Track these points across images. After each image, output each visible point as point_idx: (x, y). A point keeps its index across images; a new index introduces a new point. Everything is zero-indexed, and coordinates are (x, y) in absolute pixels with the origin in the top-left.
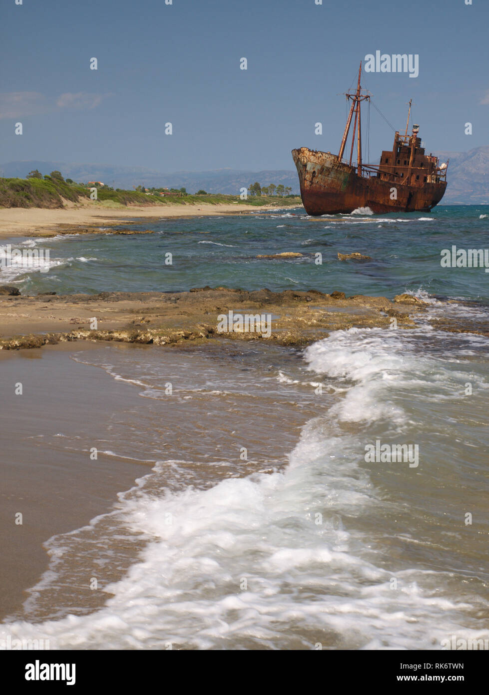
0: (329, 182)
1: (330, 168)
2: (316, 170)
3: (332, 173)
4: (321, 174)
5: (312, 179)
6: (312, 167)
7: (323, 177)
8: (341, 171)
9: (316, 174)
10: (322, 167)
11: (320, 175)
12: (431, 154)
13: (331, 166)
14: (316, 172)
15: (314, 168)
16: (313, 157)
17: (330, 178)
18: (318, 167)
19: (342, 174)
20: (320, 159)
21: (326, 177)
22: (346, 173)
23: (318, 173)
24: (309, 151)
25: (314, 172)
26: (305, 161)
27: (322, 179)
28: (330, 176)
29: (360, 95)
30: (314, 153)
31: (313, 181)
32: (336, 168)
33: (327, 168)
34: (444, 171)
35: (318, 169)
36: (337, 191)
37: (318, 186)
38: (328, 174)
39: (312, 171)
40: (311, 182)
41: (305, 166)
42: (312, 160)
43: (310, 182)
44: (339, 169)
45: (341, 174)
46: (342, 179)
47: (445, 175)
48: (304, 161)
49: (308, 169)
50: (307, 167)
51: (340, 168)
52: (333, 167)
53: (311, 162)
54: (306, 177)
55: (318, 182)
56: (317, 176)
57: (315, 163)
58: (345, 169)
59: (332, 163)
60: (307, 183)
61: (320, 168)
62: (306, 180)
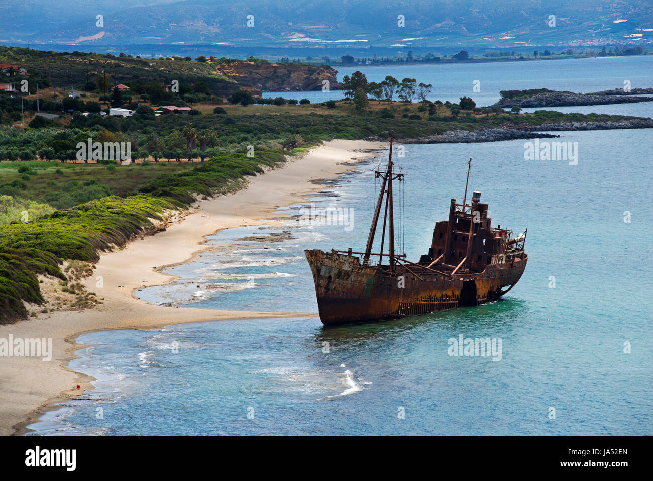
0: (349, 286)
1: (348, 272)
2: (332, 274)
3: (352, 276)
4: (338, 278)
5: (328, 285)
6: (327, 271)
7: (341, 281)
8: (363, 273)
9: (332, 279)
10: (339, 271)
11: (337, 280)
13: (350, 269)
14: (333, 276)
15: (329, 272)
16: (327, 260)
17: (350, 283)
18: (334, 271)
19: (365, 277)
20: (336, 262)
21: (345, 282)
22: (369, 275)
23: (335, 278)
24: (323, 253)
25: (330, 277)
27: (339, 284)
28: (349, 280)
30: (329, 256)
31: (329, 287)
32: (356, 271)
33: (344, 270)
35: (335, 274)
37: (335, 292)
38: (347, 278)
39: (327, 275)
40: (327, 289)
41: (319, 271)
42: (327, 264)
43: (325, 288)
45: (363, 277)
46: (365, 282)
48: (317, 266)
49: (322, 273)
50: (322, 272)
51: (362, 270)
52: (353, 270)
53: (325, 266)
54: (320, 283)
55: (335, 288)
56: (334, 281)
57: (331, 267)
58: (368, 271)
59: (350, 266)
60: (322, 290)
61: (336, 272)
62: (321, 286)
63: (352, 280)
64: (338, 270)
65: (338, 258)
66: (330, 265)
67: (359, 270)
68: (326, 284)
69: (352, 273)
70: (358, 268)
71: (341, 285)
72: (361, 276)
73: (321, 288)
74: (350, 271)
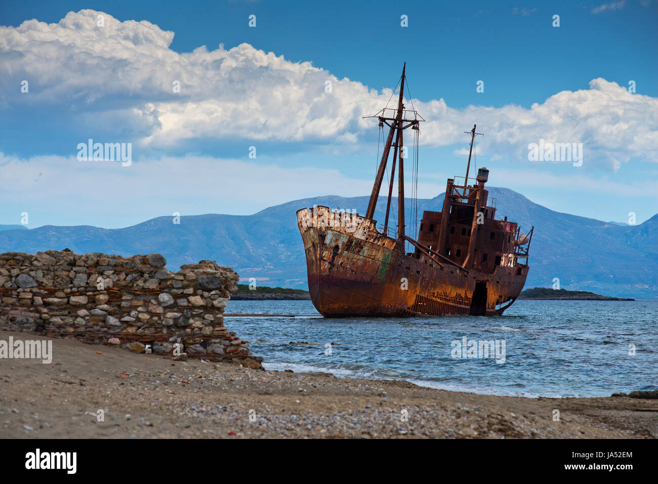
0: (360, 263)
1: (362, 241)
3: (365, 248)
4: (347, 250)
5: (333, 258)
6: (334, 239)
7: (351, 255)
8: (379, 245)
9: (340, 251)
10: (349, 239)
11: (346, 252)
12: (506, 218)
13: (363, 238)
14: (340, 246)
15: (337, 240)
17: (362, 257)
18: (343, 239)
19: (381, 251)
21: (356, 256)
22: (387, 248)
23: (343, 250)
25: (337, 247)
27: (348, 259)
28: (361, 253)
29: (403, 118)
31: (335, 262)
32: (372, 241)
33: (356, 239)
34: (525, 247)
35: (343, 243)
36: (372, 279)
37: (341, 270)
38: (359, 251)
39: (333, 244)
40: (332, 263)
41: (323, 236)
43: (329, 263)
44: (376, 242)
45: (379, 250)
46: (380, 259)
47: (527, 254)
48: (320, 229)
49: (327, 241)
50: (325, 239)
51: (378, 241)
52: (367, 239)
53: (332, 230)
54: (324, 255)
55: (342, 263)
56: (342, 253)
57: (339, 232)
58: (386, 242)
59: (365, 233)
60: (325, 266)
61: (345, 240)
62: (324, 260)
63: (365, 254)
64: (348, 237)
67: (374, 241)
68: (331, 257)
69: (366, 244)
70: (374, 237)
71: (350, 260)
72: (376, 250)
73: (323, 263)
74: (363, 240)
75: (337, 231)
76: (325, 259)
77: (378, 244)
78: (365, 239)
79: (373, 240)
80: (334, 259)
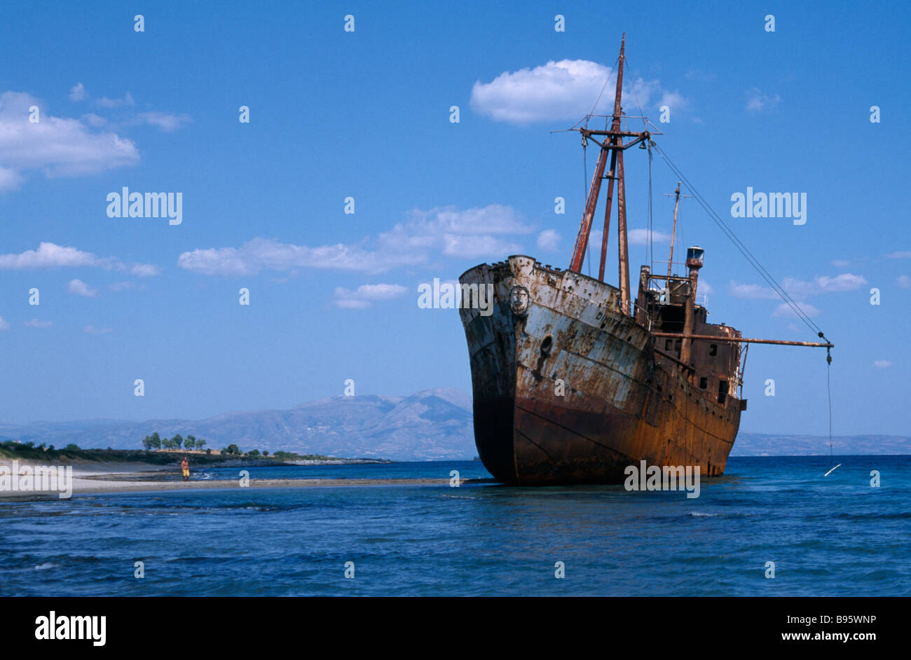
0: (588, 375)
2: (552, 334)
3: (598, 345)
4: (565, 349)
5: (541, 363)
6: (544, 324)
7: (574, 360)
8: (621, 340)
9: (554, 349)
10: (572, 325)
11: (563, 352)
13: (596, 324)
14: (555, 341)
15: (547, 327)
16: (548, 288)
17: (590, 364)
18: (561, 324)
20: (570, 297)
21: (581, 360)
23: (560, 346)
24: (538, 268)
25: (548, 341)
26: (524, 300)
27: (567, 366)
28: (590, 356)
30: (552, 277)
31: (543, 373)
32: (609, 329)
33: (585, 326)
35: (560, 332)
36: (605, 408)
38: (588, 351)
39: (542, 336)
40: (537, 374)
41: (522, 318)
42: (545, 302)
43: (533, 373)
44: (617, 333)
45: (621, 349)
48: (519, 303)
49: (531, 328)
50: (528, 325)
51: (621, 331)
52: (603, 326)
53: (540, 306)
54: (522, 357)
55: (555, 375)
56: (556, 355)
57: (553, 310)
58: (635, 333)
59: (600, 314)
60: (525, 379)
61: (565, 327)
62: (524, 368)
63: (598, 356)
64: (570, 321)
65: (573, 285)
66: (552, 306)
67: (614, 331)
68: (536, 360)
69: (601, 337)
70: (616, 323)
71: (570, 368)
72: (617, 349)
73: (522, 373)
74: (596, 329)
75: (550, 309)
76: (525, 364)
77: (621, 338)
78: (599, 326)
79: (612, 328)
80: (542, 366)
